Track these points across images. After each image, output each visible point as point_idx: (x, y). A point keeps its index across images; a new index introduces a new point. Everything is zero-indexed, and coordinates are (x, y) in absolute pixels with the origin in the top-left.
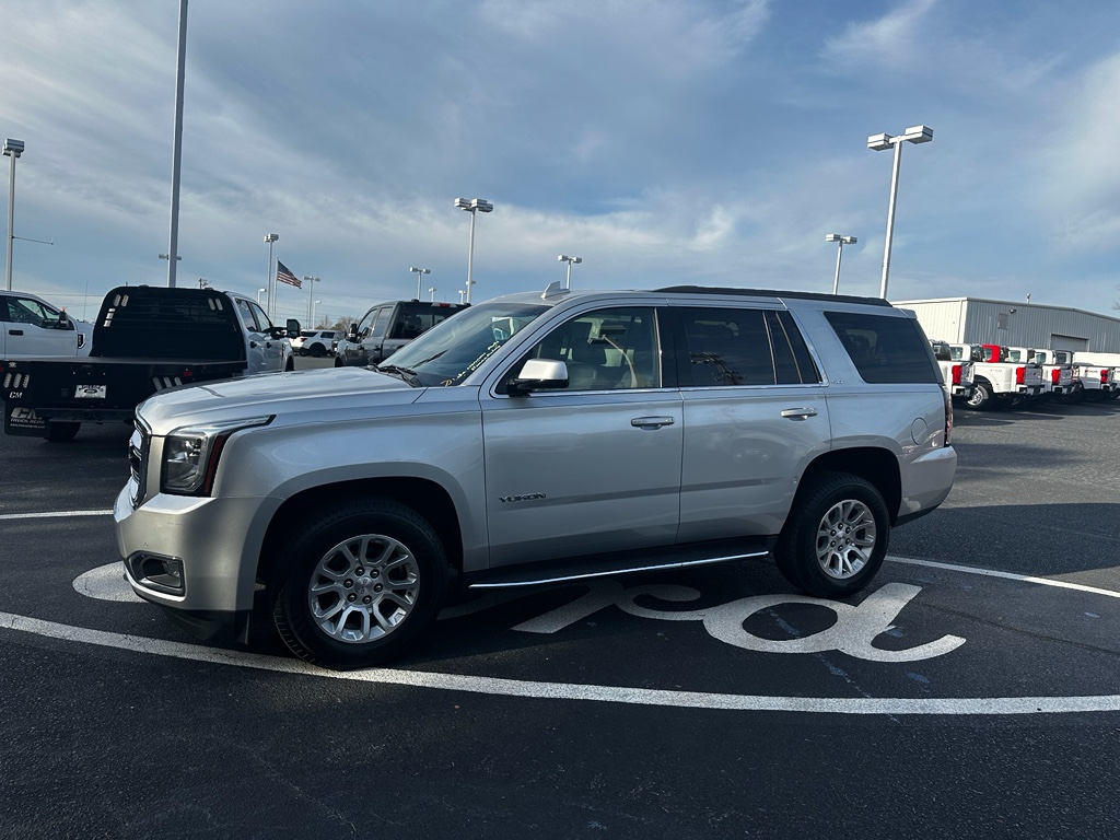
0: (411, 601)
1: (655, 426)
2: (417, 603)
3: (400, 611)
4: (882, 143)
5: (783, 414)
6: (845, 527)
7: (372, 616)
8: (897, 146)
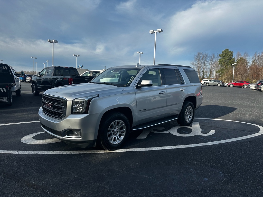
0: (124, 134)
1: (162, 93)
2: (126, 134)
3: (122, 136)
4: (153, 32)
5: (181, 90)
6: (188, 112)
7: (118, 138)
8: (156, 33)
